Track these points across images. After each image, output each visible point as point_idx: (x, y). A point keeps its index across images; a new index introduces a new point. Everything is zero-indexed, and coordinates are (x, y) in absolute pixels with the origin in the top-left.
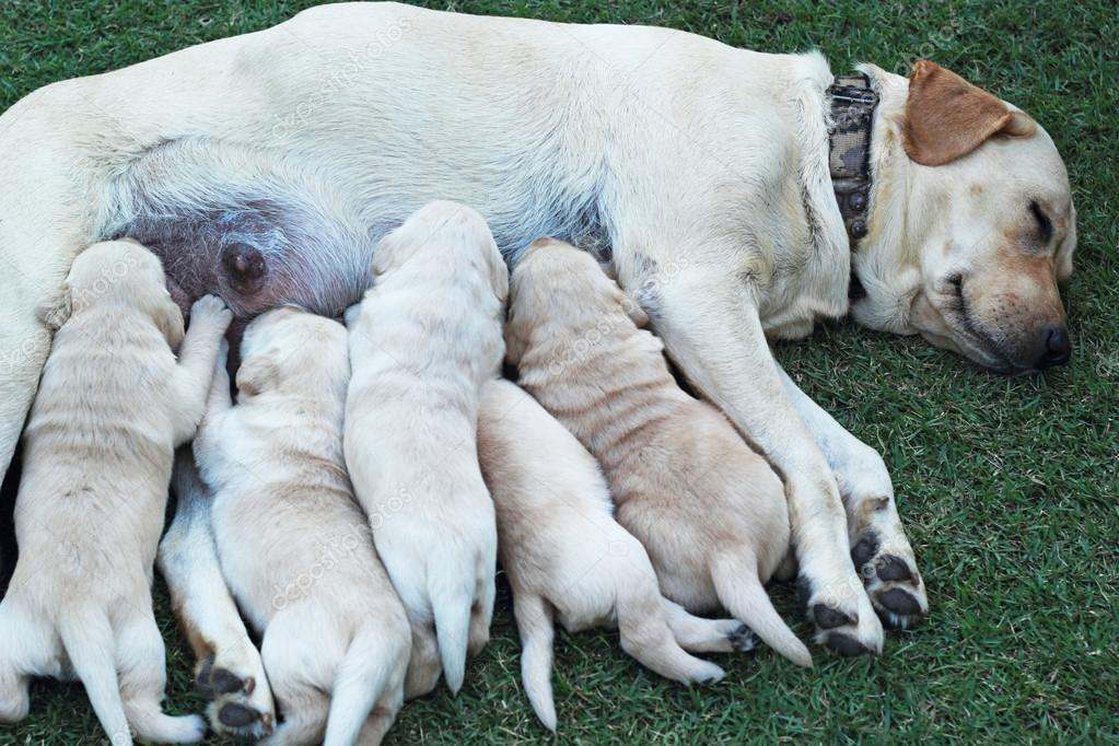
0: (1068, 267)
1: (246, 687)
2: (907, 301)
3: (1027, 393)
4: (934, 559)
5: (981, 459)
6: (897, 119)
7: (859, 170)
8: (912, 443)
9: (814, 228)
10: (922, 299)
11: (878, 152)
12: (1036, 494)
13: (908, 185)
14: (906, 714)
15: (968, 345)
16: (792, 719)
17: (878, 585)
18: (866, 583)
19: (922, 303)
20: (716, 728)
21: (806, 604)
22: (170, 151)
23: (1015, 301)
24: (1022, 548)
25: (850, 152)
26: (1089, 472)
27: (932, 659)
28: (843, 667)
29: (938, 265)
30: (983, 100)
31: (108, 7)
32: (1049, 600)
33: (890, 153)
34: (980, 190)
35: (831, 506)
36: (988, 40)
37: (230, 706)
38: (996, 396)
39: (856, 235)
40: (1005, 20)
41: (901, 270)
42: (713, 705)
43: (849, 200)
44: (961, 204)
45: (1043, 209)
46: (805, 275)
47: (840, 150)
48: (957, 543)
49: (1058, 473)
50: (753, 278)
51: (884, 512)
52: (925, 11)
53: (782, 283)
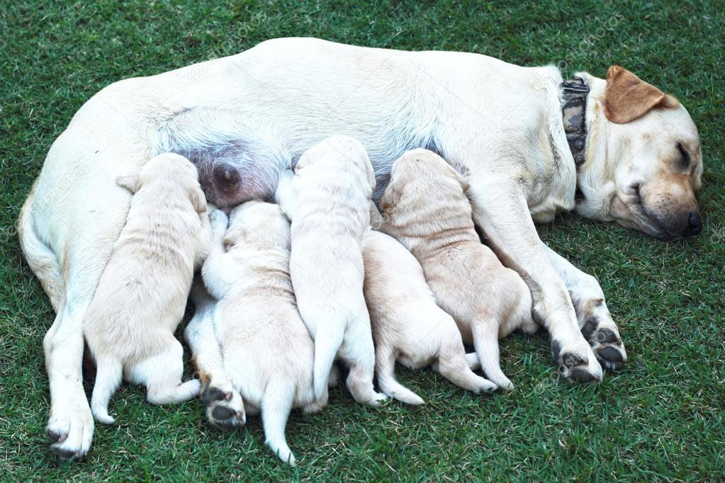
0: (699, 182)
1: (227, 397)
2: (608, 200)
3: (678, 250)
4: (629, 335)
5: (653, 285)
6: (600, 99)
7: (579, 127)
8: (613, 277)
9: (557, 158)
10: (617, 200)
11: (590, 116)
12: (686, 302)
13: (608, 134)
14: (618, 414)
15: (644, 223)
16: (552, 416)
17: (598, 345)
18: (592, 344)
19: (617, 202)
20: (510, 422)
21: (558, 354)
22: (188, 115)
23: (670, 197)
24: (679, 329)
25: (574, 117)
26: (715, 290)
27: (630, 385)
28: (581, 389)
29: (625, 180)
30: (648, 88)
31: (137, 55)
32: (696, 356)
33: (597, 116)
34: (648, 136)
35: (566, 304)
36: (647, 70)
37: (218, 408)
38: (660, 252)
39: (579, 163)
40: (656, 59)
41: (604, 183)
42: (507, 410)
43: (574, 144)
44: (638, 144)
45: (685, 148)
46: (552, 184)
47: (569, 116)
48: (642, 327)
49: (698, 290)
50: (523, 181)
51: (600, 307)
52: (610, 56)
53: (540, 186)
